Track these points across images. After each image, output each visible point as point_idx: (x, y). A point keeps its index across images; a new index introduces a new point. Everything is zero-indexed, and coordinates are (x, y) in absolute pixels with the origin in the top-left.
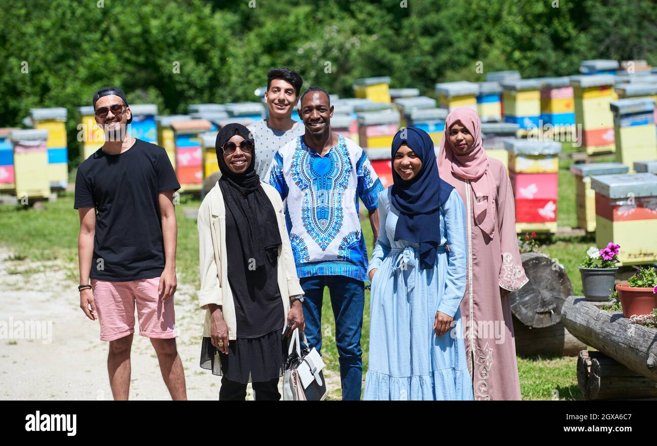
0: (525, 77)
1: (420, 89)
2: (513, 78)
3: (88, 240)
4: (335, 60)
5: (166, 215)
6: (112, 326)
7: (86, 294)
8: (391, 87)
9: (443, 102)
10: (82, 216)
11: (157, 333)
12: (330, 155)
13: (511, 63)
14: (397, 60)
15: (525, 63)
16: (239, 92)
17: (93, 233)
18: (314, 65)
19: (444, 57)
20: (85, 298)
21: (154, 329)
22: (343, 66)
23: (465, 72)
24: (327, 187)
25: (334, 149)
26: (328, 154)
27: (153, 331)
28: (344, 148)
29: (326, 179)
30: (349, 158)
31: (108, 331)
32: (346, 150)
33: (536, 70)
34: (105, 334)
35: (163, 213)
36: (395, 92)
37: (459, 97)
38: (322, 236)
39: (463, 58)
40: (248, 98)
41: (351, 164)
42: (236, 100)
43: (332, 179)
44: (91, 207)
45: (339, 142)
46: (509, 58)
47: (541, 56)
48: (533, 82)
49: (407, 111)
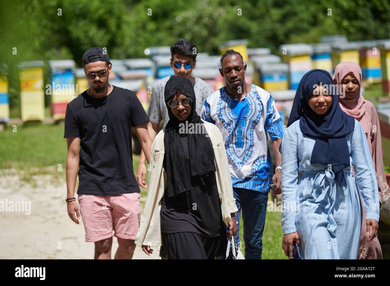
0: (350, 40)
1: (271, 49)
2: (341, 42)
3: (74, 162)
4: (206, 26)
5: (145, 141)
6: (96, 230)
7: (74, 204)
8: (249, 47)
9: (286, 59)
10: (69, 143)
11: (129, 235)
12: (245, 99)
13: (340, 30)
14: (254, 26)
15: (352, 30)
16: (131, 51)
17: (77, 157)
18: (190, 30)
19: (290, 24)
20: (73, 207)
21: (127, 232)
22: (213, 32)
23: (307, 36)
24: (243, 124)
25: (248, 95)
26: (244, 99)
27: (125, 234)
28: (256, 94)
29: (243, 118)
30: (261, 101)
31: (93, 234)
32: (258, 95)
33: (360, 35)
34: (90, 237)
35: (142, 140)
36: (251, 51)
37: (298, 56)
38: (238, 161)
39: (305, 26)
40: (139, 56)
41: (263, 105)
42: (129, 57)
43: (247, 118)
44: (76, 137)
45: (252, 89)
46: (339, 26)
47: (363, 24)
48: (354, 45)
49: (258, 66)
